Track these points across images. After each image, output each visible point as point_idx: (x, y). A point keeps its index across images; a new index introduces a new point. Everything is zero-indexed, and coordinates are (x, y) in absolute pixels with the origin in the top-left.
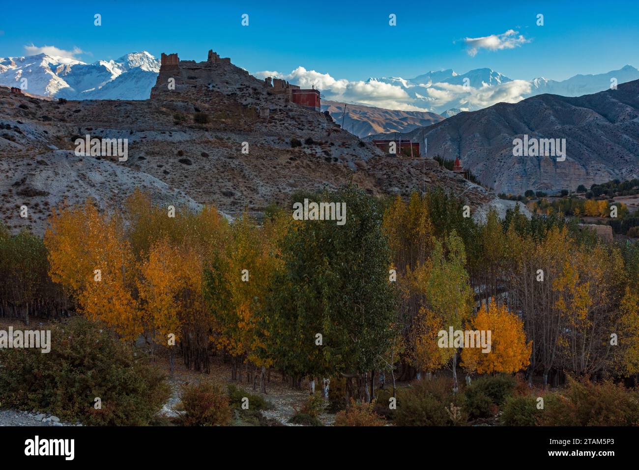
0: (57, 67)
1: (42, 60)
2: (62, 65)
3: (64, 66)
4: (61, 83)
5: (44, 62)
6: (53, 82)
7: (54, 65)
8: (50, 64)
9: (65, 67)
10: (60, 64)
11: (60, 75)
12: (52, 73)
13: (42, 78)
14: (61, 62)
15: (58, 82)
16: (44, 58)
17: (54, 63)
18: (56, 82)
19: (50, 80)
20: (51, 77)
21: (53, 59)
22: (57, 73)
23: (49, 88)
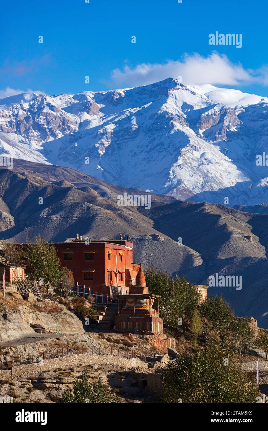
0: (204, 115)
1: (167, 96)
2: (217, 109)
3: (222, 109)
4: (209, 156)
5: (170, 100)
6: (189, 155)
7: (196, 108)
8: (185, 106)
9: (224, 113)
10: (210, 106)
11: (209, 136)
12: (188, 131)
13: (162, 144)
14: (215, 99)
15: (202, 155)
16: (171, 91)
17: (197, 103)
18: (197, 154)
19: (183, 150)
20: (184, 140)
21: (193, 93)
22: (201, 131)
23: (178, 171)
